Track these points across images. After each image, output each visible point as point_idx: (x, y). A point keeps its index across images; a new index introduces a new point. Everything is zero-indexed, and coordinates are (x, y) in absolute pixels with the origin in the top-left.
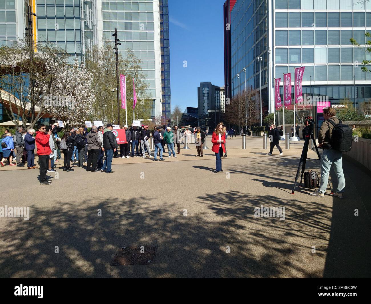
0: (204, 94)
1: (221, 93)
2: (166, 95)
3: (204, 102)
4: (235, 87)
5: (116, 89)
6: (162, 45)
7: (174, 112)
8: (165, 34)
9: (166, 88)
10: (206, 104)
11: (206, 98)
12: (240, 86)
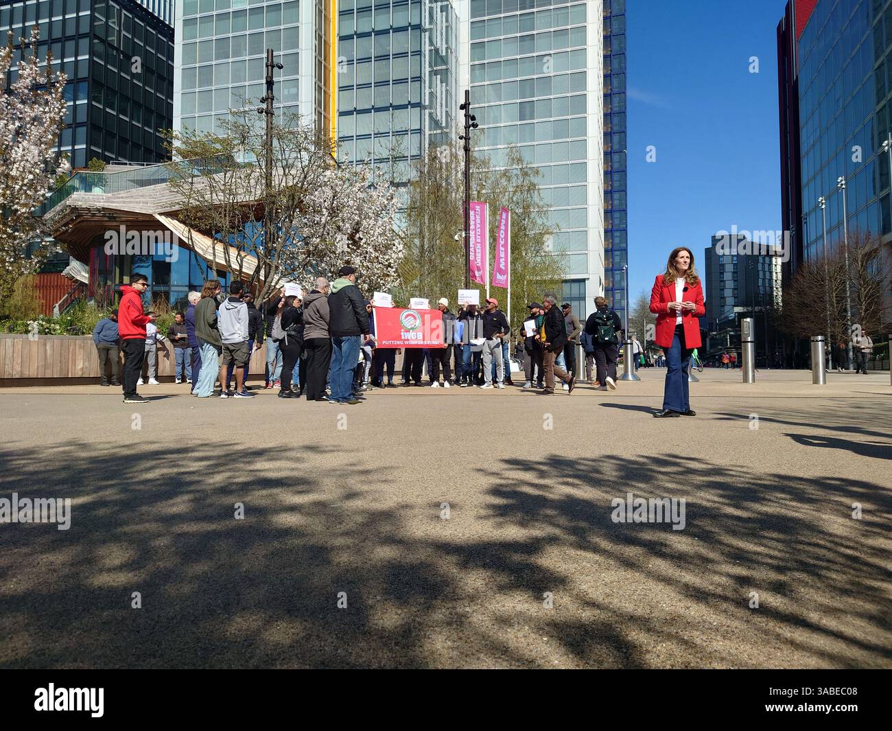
0: (723, 265)
1: (774, 263)
2: (615, 267)
3: (724, 286)
4: (813, 237)
5: (464, 235)
6: (608, 147)
7: (635, 310)
8: (616, 120)
9: (615, 250)
10: (728, 293)
11: (728, 276)
12: (829, 232)
